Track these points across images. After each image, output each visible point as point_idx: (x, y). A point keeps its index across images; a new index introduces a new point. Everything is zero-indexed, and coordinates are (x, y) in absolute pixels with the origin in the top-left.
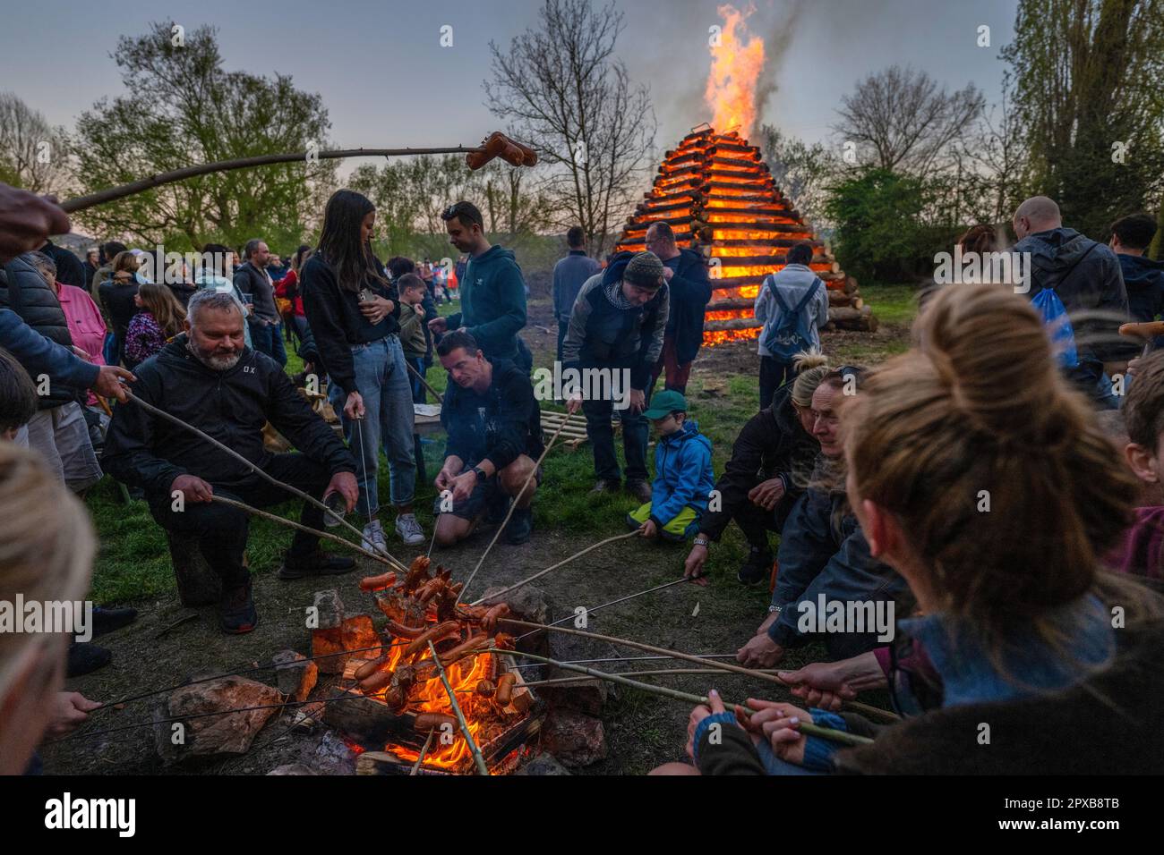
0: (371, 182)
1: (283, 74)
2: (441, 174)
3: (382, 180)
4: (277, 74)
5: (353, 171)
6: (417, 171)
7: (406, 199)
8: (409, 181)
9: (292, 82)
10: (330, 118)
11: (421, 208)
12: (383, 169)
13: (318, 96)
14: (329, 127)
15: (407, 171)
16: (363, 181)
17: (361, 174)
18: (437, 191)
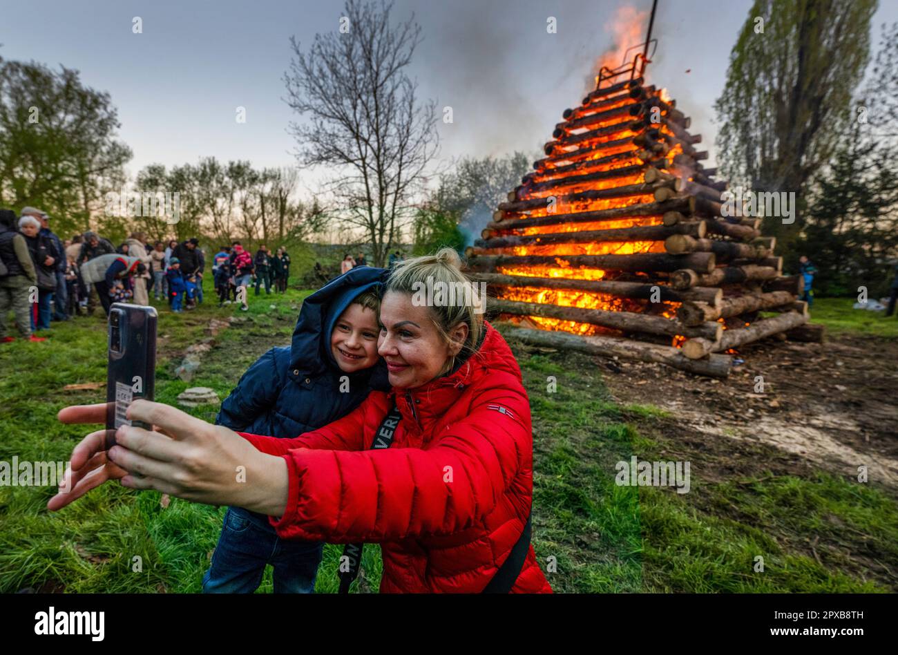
0: (160, 181)
1: (69, 67)
2: (226, 179)
3: (170, 181)
4: (62, 66)
5: (141, 169)
6: (204, 174)
7: (193, 198)
8: (197, 183)
9: (79, 76)
10: (119, 118)
11: (207, 208)
12: (171, 169)
13: (108, 95)
14: (119, 127)
15: (195, 174)
16: (151, 180)
17: (150, 173)
18: (221, 195)
